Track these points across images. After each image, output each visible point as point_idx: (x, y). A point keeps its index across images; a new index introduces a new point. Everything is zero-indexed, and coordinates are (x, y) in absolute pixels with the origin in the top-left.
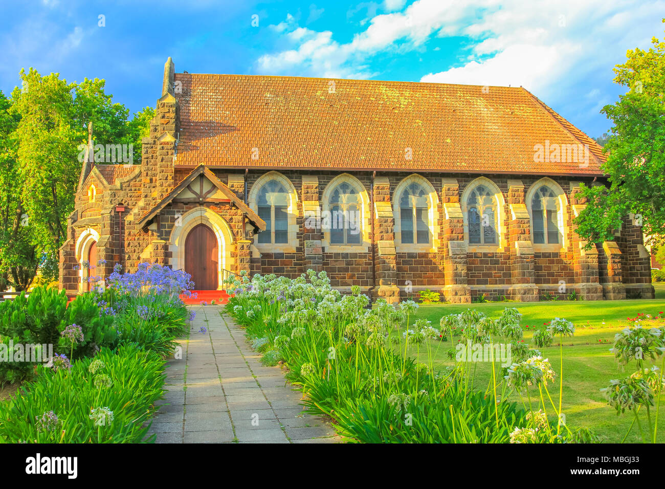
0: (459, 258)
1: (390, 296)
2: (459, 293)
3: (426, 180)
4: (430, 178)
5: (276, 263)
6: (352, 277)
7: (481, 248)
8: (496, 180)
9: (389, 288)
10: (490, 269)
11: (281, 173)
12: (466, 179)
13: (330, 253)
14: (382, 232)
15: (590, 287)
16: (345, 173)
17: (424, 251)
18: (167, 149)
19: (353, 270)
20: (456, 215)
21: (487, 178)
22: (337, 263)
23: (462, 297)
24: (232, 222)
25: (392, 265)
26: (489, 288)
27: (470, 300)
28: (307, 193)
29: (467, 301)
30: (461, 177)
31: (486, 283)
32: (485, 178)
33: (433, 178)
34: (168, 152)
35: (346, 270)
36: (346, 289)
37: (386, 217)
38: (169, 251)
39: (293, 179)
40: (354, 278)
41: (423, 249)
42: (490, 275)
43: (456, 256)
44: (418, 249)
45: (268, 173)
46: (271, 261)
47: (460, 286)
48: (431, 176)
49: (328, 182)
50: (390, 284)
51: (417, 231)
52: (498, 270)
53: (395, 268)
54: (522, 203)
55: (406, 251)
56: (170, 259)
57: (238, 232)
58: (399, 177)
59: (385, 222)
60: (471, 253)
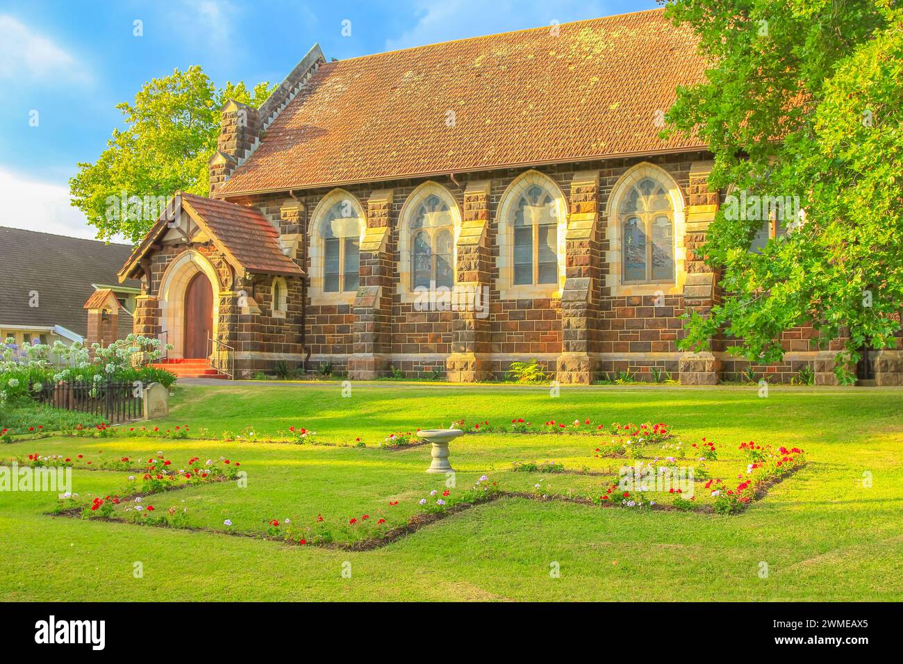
0: (574, 307)
1: (461, 369)
2: (569, 367)
3: (549, 179)
4: (556, 174)
5: (338, 320)
6: (435, 339)
7: (641, 288)
8: (671, 165)
9: (464, 356)
10: (655, 324)
11: (347, 190)
12: (617, 169)
13: (407, 304)
14: (461, 269)
15: (825, 359)
16: (428, 182)
17: (544, 297)
18: (218, 174)
19: (438, 328)
20: (580, 234)
21: (652, 165)
22: (416, 318)
23: (574, 374)
24: (221, 267)
25: (467, 321)
26: (650, 358)
27: (587, 379)
28: (373, 216)
29: (581, 380)
30: (608, 168)
31: (647, 348)
32: (649, 164)
33: (560, 174)
34: (218, 178)
35: (428, 328)
36: (425, 358)
37: (467, 245)
38: (160, 308)
39: (363, 197)
40: (439, 340)
41: (541, 293)
42: (654, 336)
43: (568, 303)
44: (535, 293)
45: (332, 191)
46: (333, 317)
47: (574, 354)
48: (559, 171)
49: (407, 197)
50: (465, 351)
51: (539, 263)
52: (670, 327)
53: (472, 325)
54: (710, 203)
55: (515, 297)
56: (160, 318)
57: (226, 280)
58: (508, 179)
59: (466, 253)
60: (622, 298)
